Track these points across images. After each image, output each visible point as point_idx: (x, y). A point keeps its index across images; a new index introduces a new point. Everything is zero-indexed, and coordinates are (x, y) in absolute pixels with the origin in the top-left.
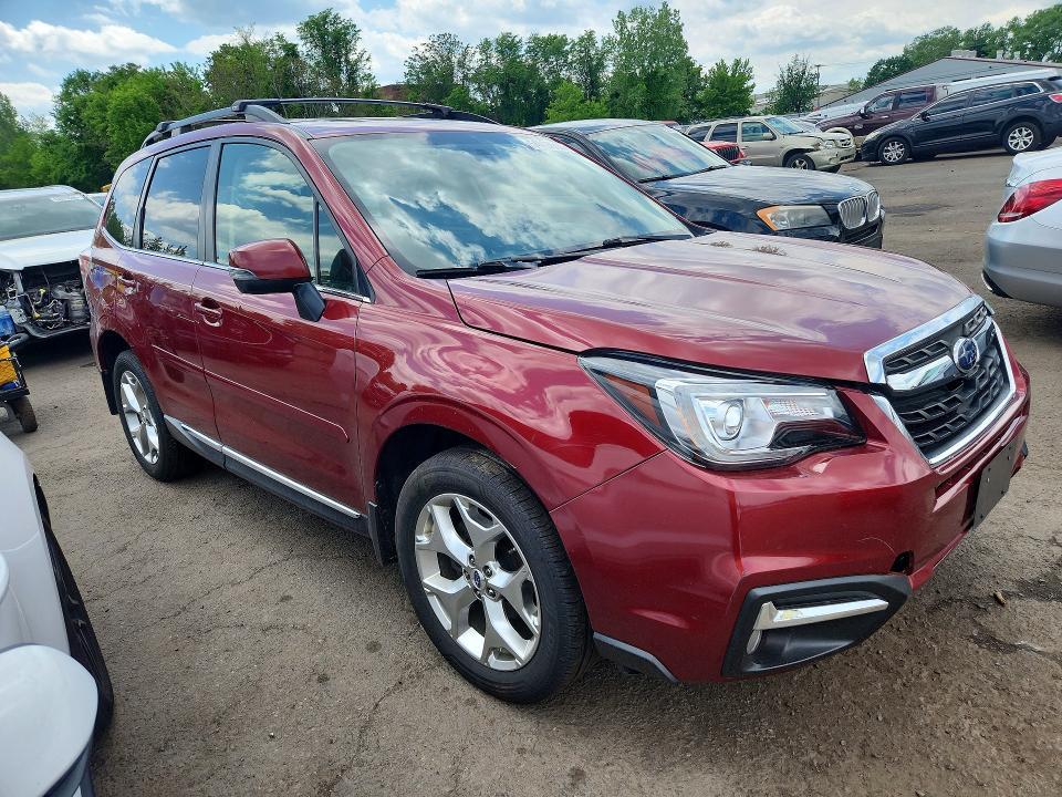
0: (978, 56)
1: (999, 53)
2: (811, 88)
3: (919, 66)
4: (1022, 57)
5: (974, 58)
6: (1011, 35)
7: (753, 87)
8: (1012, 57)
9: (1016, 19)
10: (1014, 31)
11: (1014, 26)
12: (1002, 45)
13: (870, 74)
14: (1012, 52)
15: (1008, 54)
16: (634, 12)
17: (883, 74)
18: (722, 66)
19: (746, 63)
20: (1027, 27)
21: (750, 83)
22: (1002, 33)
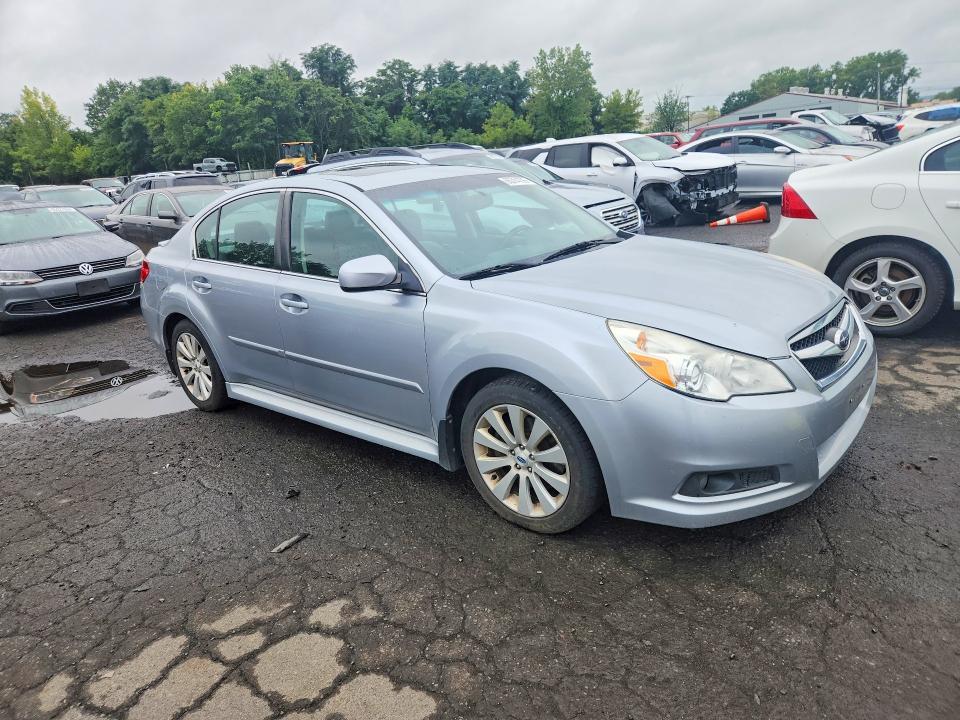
0: (810, 92)
1: (827, 90)
2: (681, 113)
3: (764, 99)
4: (844, 94)
5: (807, 94)
6: (834, 77)
7: (642, 112)
8: (836, 93)
9: (838, 63)
10: (837, 74)
11: (837, 69)
12: (829, 84)
13: (725, 105)
14: (836, 89)
15: (833, 91)
16: (553, 51)
17: (736, 105)
18: (617, 94)
19: (637, 93)
20: (847, 72)
21: (639, 109)
22: (829, 75)
